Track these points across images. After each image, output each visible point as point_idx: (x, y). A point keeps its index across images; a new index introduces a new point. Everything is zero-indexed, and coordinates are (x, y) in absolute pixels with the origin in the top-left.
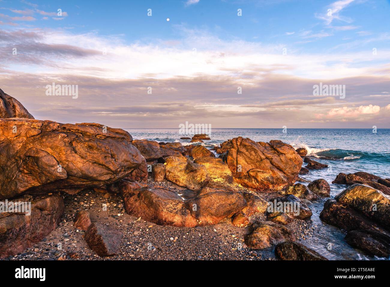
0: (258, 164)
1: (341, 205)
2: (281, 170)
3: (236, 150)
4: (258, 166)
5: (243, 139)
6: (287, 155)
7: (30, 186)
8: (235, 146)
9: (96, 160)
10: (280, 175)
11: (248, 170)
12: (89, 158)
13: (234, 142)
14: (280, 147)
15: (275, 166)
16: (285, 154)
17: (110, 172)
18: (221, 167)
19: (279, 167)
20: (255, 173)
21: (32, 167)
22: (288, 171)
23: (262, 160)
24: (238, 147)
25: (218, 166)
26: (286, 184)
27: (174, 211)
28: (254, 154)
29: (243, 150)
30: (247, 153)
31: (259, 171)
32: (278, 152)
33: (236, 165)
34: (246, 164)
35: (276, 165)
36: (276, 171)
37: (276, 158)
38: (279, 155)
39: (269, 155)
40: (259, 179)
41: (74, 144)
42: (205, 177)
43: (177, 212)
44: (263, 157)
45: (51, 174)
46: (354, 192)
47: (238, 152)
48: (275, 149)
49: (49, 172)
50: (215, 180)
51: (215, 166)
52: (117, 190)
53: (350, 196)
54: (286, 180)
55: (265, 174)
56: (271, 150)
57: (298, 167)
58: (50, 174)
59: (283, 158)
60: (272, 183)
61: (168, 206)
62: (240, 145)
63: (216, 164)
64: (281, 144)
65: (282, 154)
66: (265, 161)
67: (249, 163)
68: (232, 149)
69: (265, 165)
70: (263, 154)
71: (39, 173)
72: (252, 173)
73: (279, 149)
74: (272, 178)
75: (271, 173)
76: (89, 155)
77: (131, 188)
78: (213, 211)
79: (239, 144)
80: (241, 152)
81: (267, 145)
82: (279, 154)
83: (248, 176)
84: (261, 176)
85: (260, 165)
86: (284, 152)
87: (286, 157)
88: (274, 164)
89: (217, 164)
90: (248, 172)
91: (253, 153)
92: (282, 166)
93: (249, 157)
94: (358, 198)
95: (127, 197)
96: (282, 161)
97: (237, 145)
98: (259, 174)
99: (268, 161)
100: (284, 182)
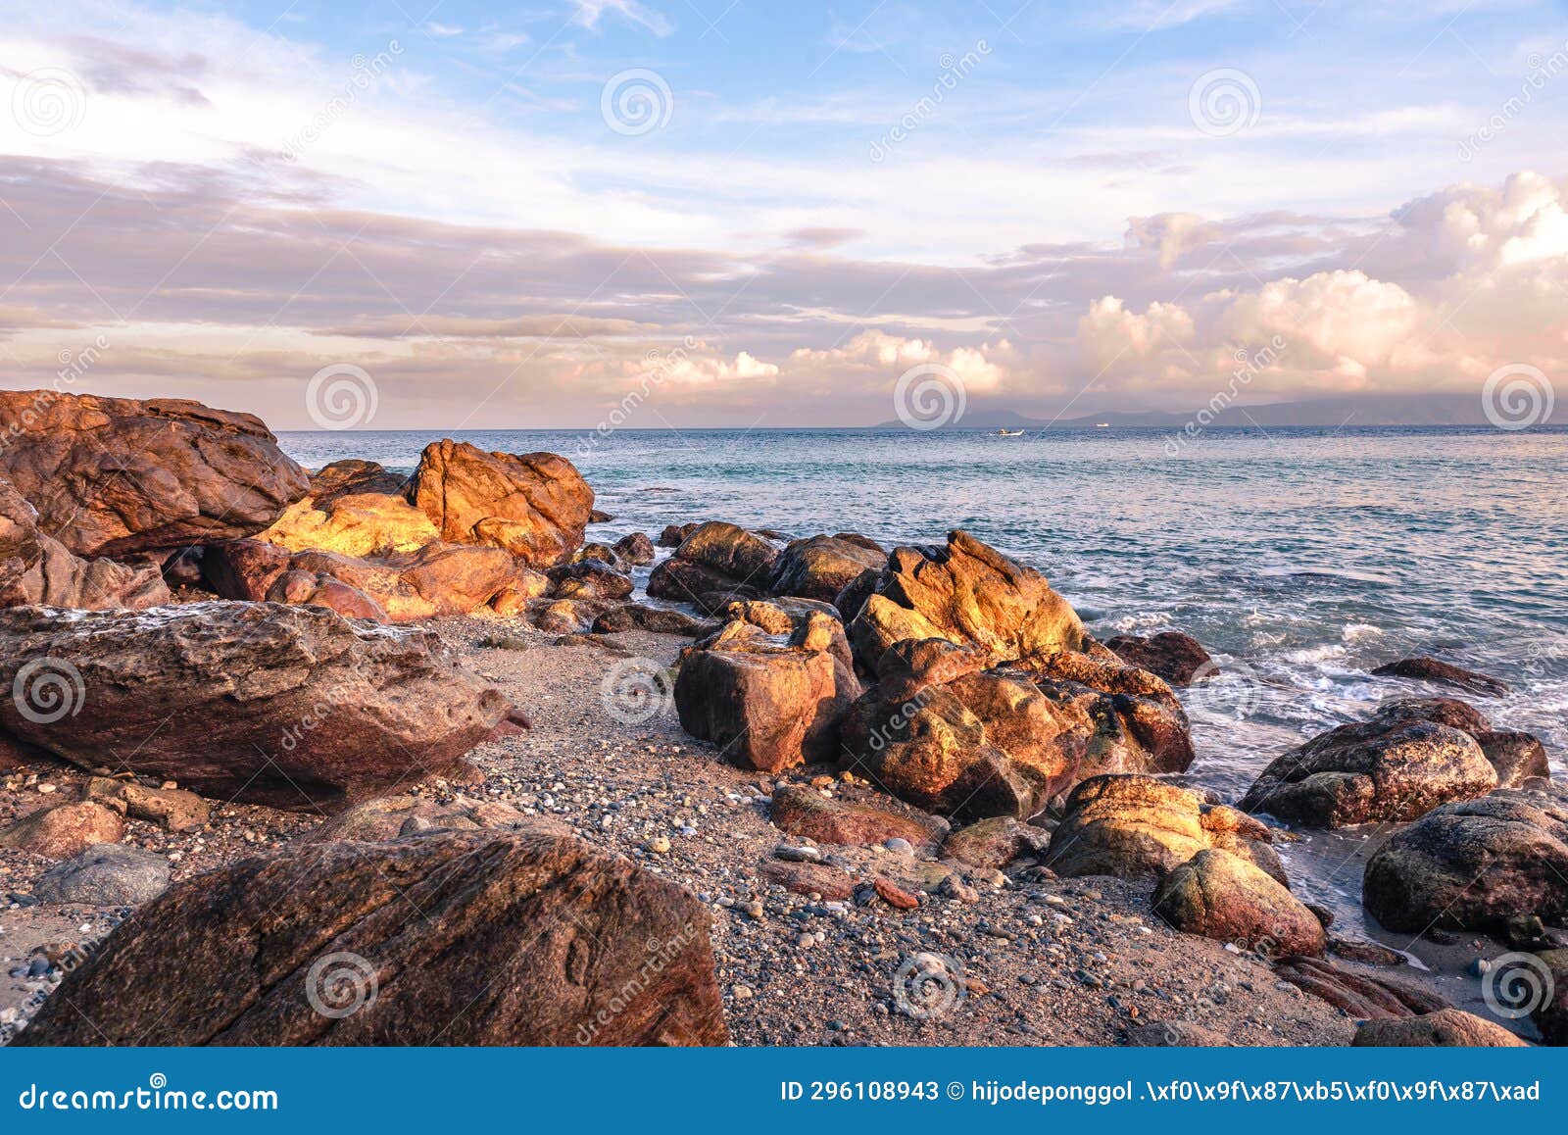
0: (497, 506)
1: (685, 563)
2: (550, 519)
3: (440, 475)
4: (498, 510)
5: (455, 445)
6: (561, 482)
7: (108, 538)
8: (438, 462)
9: (246, 478)
10: (549, 529)
11: (474, 522)
12: (231, 475)
13: (435, 452)
14: (546, 463)
15: (538, 510)
16: (556, 479)
17: (272, 504)
18: (410, 518)
19: (546, 510)
20: (494, 527)
21: (123, 493)
22: (565, 519)
23: (508, 495)
24: (444, 465)
25: (401, 515)
26: (563, 552)
27: (386, 589)
28: (488, 482)
29: (459, 472)
30: (470, 479)
31: (502, 523)
32: (541, 475)
33: (442, 513)
34: (469, 507)
35: (541, 507)
36: (541, 520)
37: (538, 491)
38: (544, 483)
39: (521, 483)
40: (506, 541)
41: (201, 443)
42: (386, 538)
43: (391, 591)
44: (510, 487)
45: (171, 506)
46: (704, 535)
47: (446, 477)
48: (532, 469)
49: (167, 503)
50: (401, 549)
51: (394, 515)
52: (192, 572)
53: (700, 544)
54: (560, 542)
55: (518, 528)
56: (526, 471)
57: (585, 511)
58: (168, 506)
59: (553, 488)
60: (535, 550)
61: (370, 581)
62: (451, 461)
63: (394, 511)
64: (547, 458)
65: (550, 478)
66: (516, 496)
67: (475, 504)
68: (430, 472)
69: (515, 506)
70: (510, 480)
71: (140, 506)
72: (486, 529)
73: (543, 468)
74: (534, 537)
75: (530, 525)
76: (232, 468)
77: (266, 554)
78: (462, 586)
79: (447, 457)
80: (453, 478)
81: (513, 460)
82: (545, 479)
83: (477, 535)
84: (509, 534)
85: (503, 508)
86: (555, 476)
87: (560, 487)
88: (536, 504)
89: (397, 512)
90: (475, 527)
91: (484, 478)
92: (552, 507)
93: (475, 491)
94: (710, 545)
95: (255, 575)
96: (552, 497)
97: (443, 459)
98: (506, 529)
99: (523, 497)
100: (558, 548)
